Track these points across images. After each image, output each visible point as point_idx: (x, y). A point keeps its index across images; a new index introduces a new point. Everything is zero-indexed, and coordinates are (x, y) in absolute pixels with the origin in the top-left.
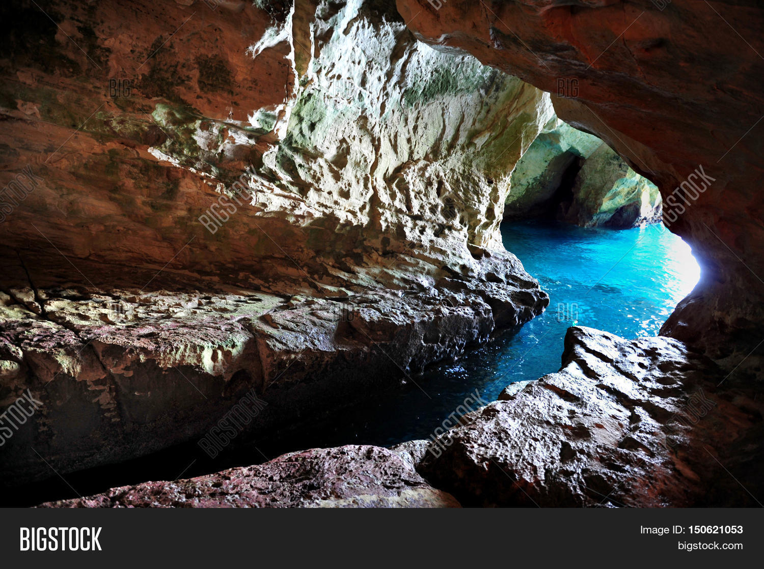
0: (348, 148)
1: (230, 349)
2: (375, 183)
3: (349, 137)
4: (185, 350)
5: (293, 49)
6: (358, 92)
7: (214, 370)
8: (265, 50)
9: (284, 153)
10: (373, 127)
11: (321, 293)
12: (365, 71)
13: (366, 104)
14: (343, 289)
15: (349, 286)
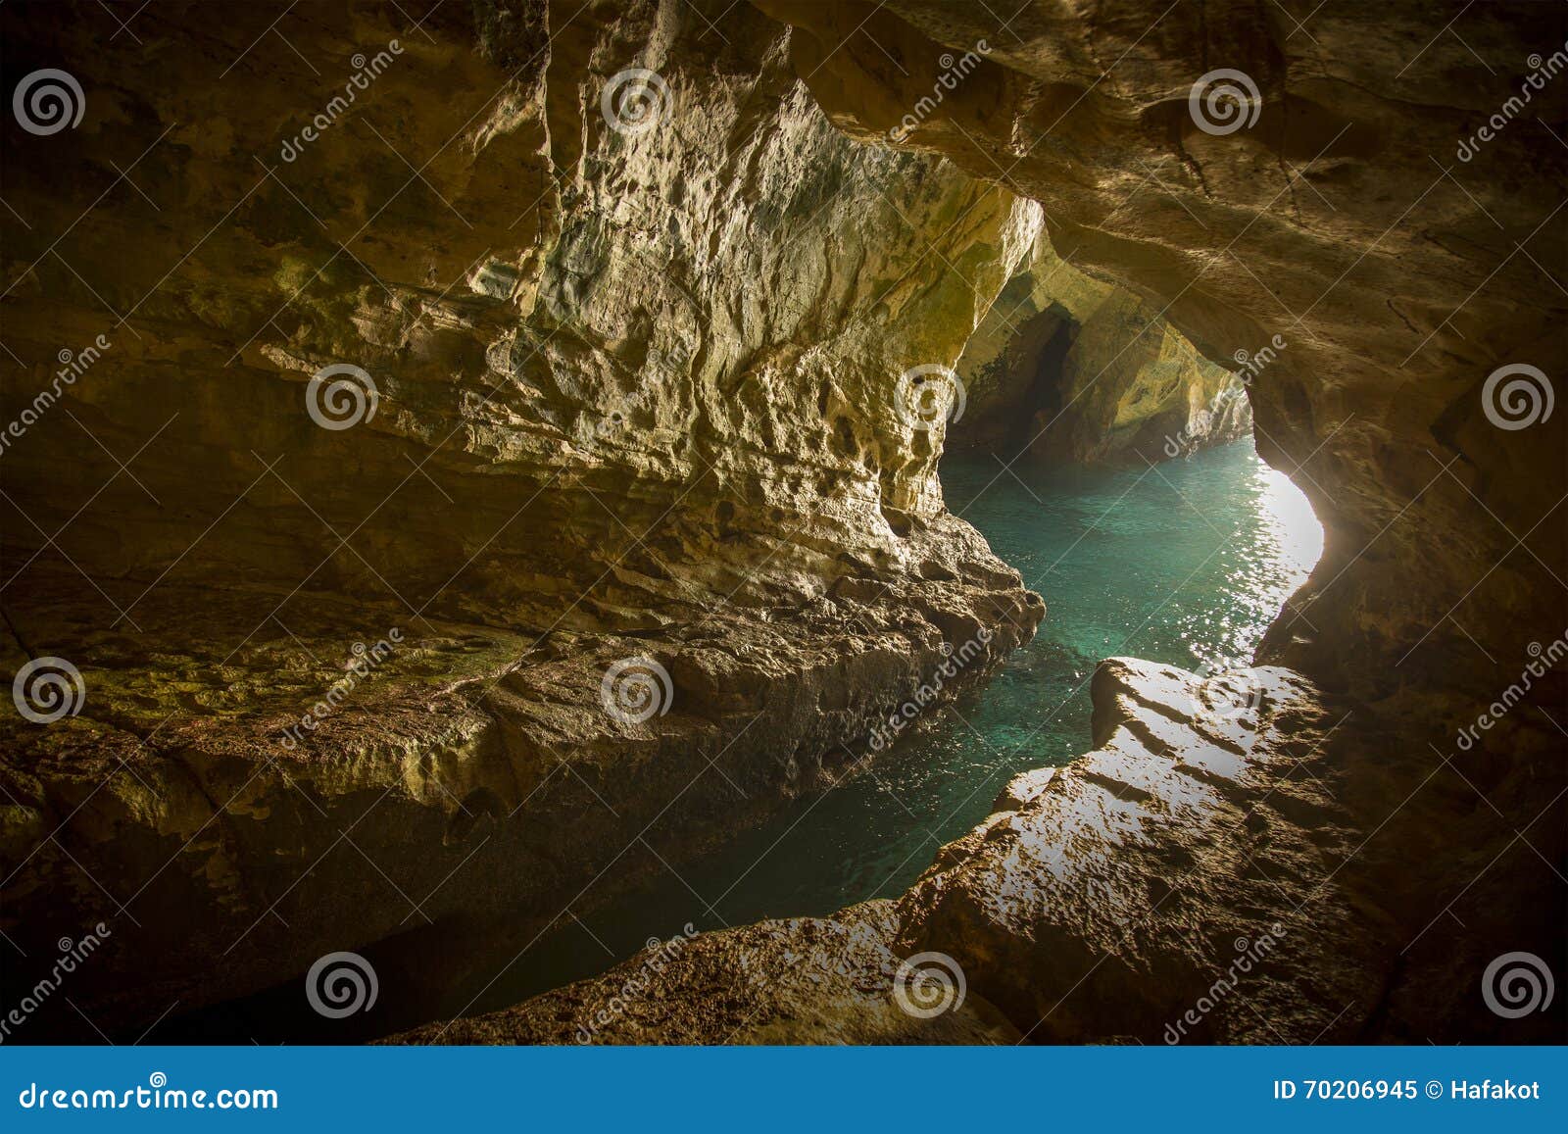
0: (651, 327)
1: (455, 750)
2: (701, 394)
3: (651, 304)
4: (369, 758)
5: (548, 136)
6: (669, 214)
7: (425, 794)
8: (494, 139)
9: (526, 343)
10: (697, 282)
11: (608, 622)
12: (681, 173)
13: (684, 238)
14: (651, 612)
15: (661, 605)
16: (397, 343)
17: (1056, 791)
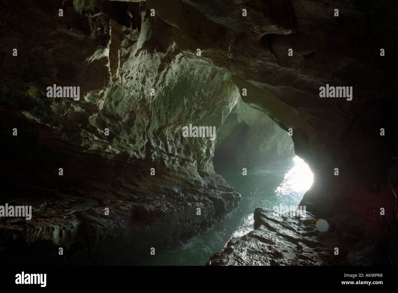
0: (135, 116)
1: (70, 229)
2: (149, 136)
3: (135, 110)
4: (43, 230)
5: (109, 62)
6: (141, 87)
7: (60, 243)
8: (94, 61)
9: (100, 118)
10: (149, 105)
11: (120, 197)
12: (145, 76)
13: (145, 94)
14: (132, 195)
15: (135, 193)
16: (63, 114)
17: (244, 240)
